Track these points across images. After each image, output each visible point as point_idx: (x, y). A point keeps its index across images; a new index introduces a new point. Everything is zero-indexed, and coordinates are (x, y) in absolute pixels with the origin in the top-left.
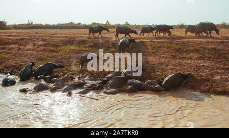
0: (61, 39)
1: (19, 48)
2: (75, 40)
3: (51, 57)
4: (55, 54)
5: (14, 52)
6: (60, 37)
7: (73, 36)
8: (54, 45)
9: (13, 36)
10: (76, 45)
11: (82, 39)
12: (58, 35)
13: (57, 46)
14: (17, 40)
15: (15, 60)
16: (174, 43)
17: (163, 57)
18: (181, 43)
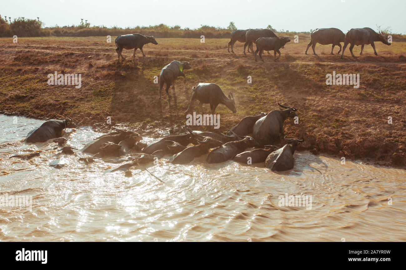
7: (164, 50)
8: (127, 68)
9: (54, 49)
13: (133, 69)
14: (59, 55)
15: (55, 95)
16: (365, 70)
17: (341, 96)
18: (379, 70)
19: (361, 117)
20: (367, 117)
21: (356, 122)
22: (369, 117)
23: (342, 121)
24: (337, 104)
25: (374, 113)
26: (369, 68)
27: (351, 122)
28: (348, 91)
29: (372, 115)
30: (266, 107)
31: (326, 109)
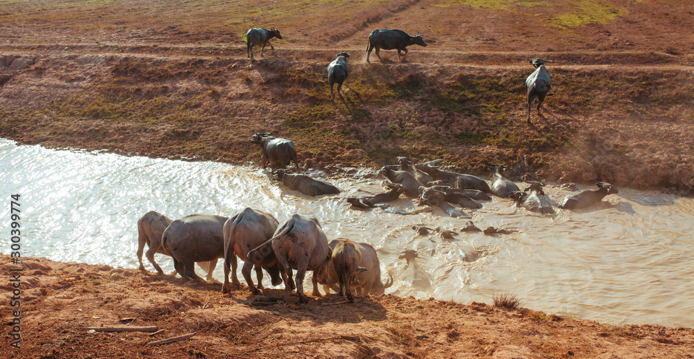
16: (621, 78)
17: (609, 115)
18: (639, 78)
19: (641, 141)
20: (647, 140)
21: (639, 146)
22: (649, 140)
23: (622, 146)
24: (608, 124)
25: (654, 135)
26: (625, 75)
27: (633, 148)
28: (613, 107)
29: (652, 137)
30: (523, 132)
31: (597, 131)
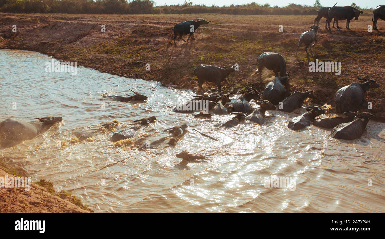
0: (235, 30)
1: (170, 43)
2: (258, 33)
3: (216, 60)
4: (224, 55)
5: (162, 48)
6: (234, 27)
7: (255, 25)
8: (223, 41)
9: (163, 24)
10: (259, 42)
11: (269, 31)
12: (231, 24)
13: (228, 41)
14: (167, 29)
15: (163, 62)
